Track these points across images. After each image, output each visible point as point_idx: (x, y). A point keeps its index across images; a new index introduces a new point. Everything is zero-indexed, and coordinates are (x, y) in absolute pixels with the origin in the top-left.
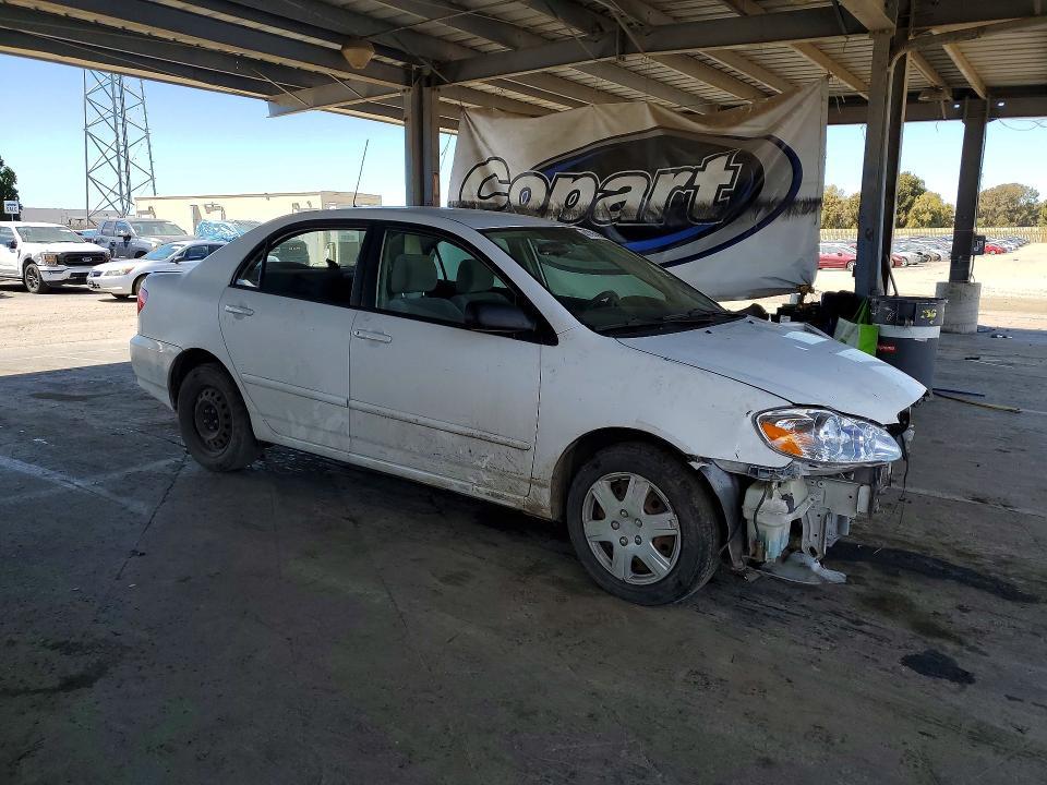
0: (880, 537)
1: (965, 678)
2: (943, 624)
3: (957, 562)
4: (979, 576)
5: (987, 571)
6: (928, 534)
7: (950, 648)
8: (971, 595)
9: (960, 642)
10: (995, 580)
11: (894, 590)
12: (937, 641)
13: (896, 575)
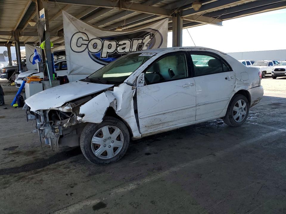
0: (54, 169)
1: (5, 149)
2: (15, 155)
3: (22, 174)
4: (13, 173)
5: (11, 176)
6: (41, 180)
7: (11, 152)
8: (12, 165)
9: (9, 154)
10: (7, 174)
11: (32, 156)
12: (14, 152)
13: (36, 160)
